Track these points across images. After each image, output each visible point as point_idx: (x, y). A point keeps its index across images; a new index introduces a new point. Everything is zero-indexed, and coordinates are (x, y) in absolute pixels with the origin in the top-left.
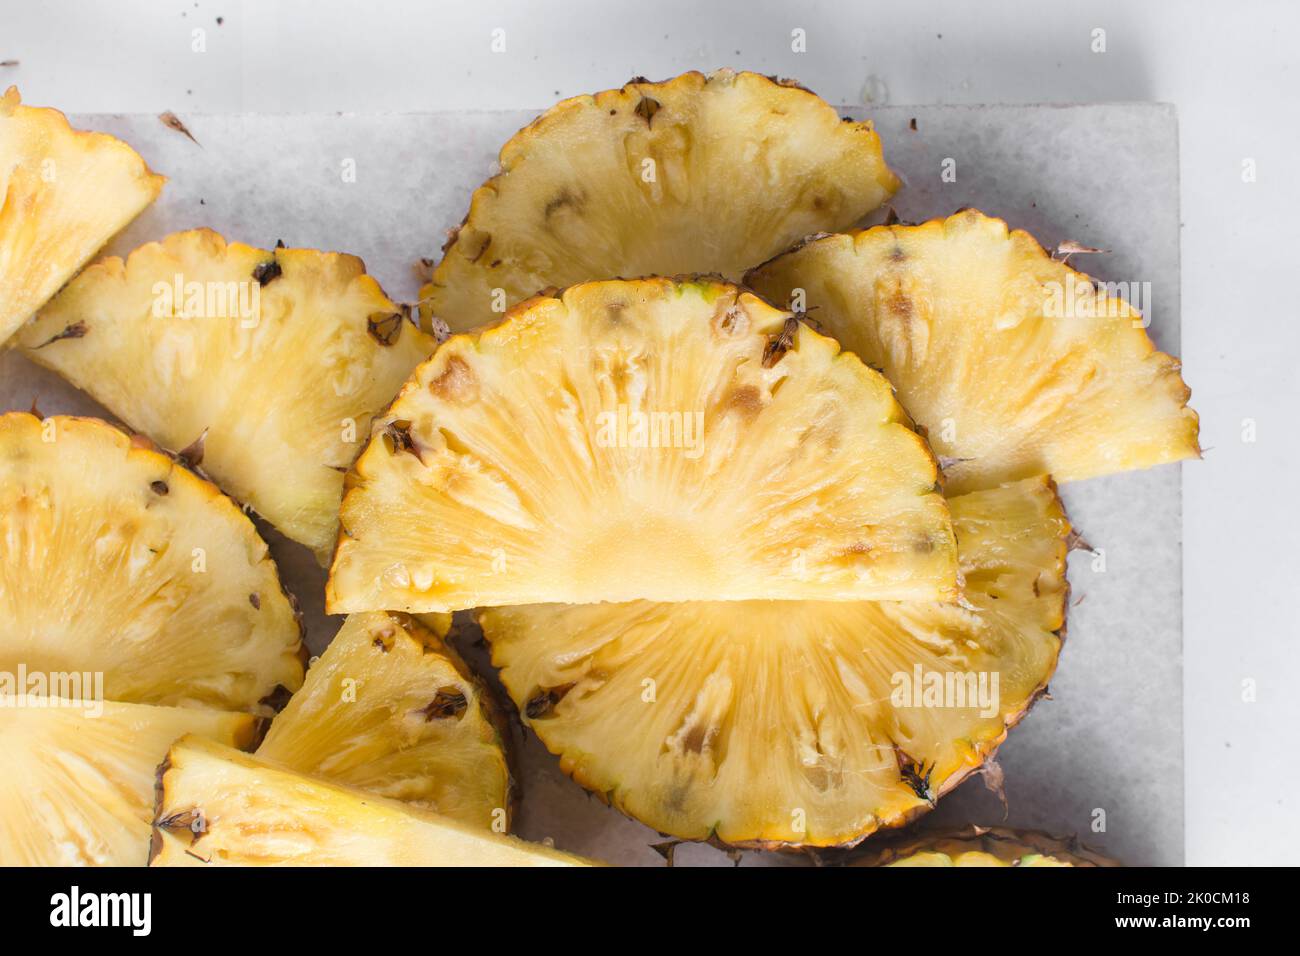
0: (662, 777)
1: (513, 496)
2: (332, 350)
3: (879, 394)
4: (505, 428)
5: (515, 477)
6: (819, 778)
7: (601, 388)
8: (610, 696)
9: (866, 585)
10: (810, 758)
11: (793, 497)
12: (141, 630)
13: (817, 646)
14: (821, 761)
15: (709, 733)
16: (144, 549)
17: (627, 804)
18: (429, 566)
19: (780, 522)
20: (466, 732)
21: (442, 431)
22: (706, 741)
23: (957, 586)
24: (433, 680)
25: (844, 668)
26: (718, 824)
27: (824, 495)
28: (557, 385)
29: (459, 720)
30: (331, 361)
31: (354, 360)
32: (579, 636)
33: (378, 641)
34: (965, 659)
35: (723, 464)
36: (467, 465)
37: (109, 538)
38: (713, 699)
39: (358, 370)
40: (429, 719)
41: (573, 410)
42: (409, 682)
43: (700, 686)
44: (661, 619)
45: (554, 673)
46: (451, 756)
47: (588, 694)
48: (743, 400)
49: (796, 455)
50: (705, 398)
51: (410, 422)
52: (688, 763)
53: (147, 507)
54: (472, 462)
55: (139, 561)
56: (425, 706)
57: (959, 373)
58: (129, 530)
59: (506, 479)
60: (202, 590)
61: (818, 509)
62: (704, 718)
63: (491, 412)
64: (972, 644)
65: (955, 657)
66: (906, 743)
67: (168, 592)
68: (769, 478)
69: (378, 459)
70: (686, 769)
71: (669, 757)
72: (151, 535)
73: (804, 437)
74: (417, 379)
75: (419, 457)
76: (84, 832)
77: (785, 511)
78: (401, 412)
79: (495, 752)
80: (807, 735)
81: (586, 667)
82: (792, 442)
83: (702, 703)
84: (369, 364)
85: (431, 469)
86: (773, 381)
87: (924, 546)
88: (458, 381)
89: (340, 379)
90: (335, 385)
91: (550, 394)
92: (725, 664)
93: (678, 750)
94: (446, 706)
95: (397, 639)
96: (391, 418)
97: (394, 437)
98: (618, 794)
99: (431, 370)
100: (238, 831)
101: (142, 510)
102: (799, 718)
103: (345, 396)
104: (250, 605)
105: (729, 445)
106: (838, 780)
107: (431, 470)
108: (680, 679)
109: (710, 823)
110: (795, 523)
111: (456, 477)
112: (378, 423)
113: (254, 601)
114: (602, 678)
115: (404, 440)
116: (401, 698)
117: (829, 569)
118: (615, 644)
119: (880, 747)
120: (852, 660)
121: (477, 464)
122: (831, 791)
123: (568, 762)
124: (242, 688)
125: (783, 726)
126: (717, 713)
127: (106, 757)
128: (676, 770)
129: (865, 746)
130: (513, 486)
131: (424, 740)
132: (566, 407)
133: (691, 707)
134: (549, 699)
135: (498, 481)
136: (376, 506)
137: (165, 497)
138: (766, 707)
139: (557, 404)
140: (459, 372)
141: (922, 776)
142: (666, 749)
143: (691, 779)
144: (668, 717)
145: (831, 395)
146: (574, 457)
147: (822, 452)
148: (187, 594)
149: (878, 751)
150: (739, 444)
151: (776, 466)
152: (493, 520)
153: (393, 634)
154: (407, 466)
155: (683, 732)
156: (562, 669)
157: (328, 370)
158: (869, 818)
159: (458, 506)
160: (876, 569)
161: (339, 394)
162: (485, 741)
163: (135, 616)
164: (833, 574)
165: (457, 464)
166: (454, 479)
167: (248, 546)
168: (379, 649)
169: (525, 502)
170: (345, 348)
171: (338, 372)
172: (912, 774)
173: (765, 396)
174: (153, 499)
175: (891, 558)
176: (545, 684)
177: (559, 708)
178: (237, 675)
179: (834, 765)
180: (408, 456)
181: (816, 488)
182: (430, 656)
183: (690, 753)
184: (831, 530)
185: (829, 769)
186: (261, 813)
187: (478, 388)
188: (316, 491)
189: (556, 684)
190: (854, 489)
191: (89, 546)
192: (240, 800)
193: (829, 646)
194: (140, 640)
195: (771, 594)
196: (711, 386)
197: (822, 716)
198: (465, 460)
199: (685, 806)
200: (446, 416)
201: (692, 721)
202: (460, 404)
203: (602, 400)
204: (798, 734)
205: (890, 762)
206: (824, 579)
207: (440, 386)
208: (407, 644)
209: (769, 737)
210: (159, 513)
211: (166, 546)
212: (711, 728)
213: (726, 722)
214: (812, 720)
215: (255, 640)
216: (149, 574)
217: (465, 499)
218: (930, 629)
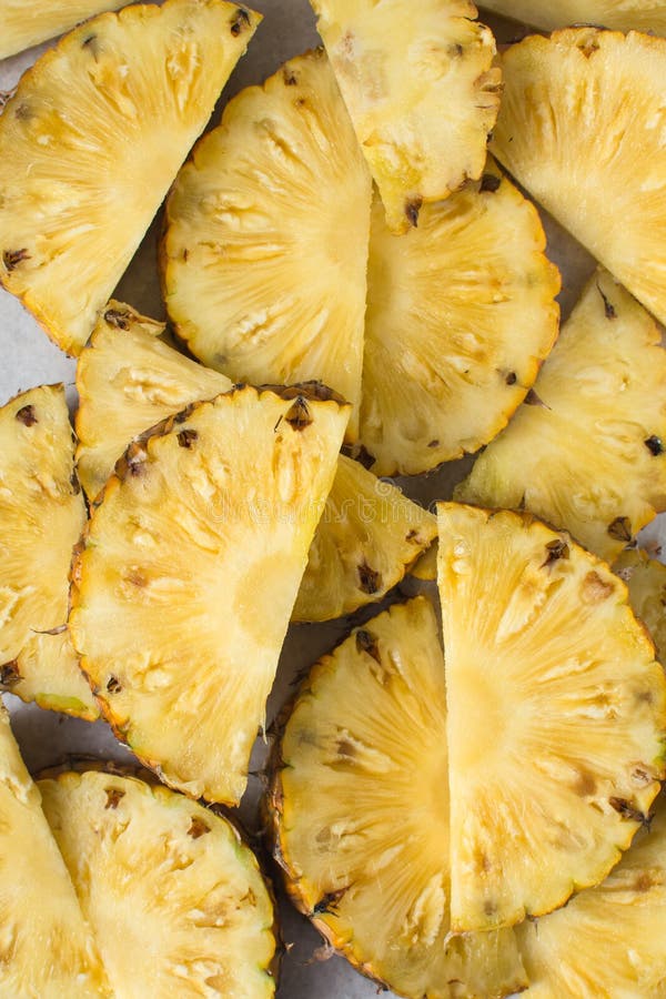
0: (322, 727)
1: (519, 627)
2: (603, 491)
3: (593, 877)
4: (564, 622)
5: (532, 629)
6: (325, 836)
7: (594, 687)
8: (373, 688)
9: (461, 869)
10: (337, 829)
11: (521, 819)
12: (410, 363)
13: (410, 831)
14: (336, 836)
15: (352, 758)
16: (468, 367)
17: (304, 704)
18: (469, 571)
19: (503, 809)
20: (351, 593)
21: (563, 580)
22: (346, 757)
23: (462, 932)
24: (387, 571)
25: (397, 850)
26: (293, 768)
27: (523, 840)
28: (594, 657)
29: (360, 589)
30: (596, 492)
31: (597, 507)
32: (412, 664)
33: (413, 533)
34: (406, 934)
35: (543, 771)
36: (539, 597)
37: (475, 342)
38: (373, 760)
39: (591, 511)
40: (360, 568)
41: (578, 668)
42: (385, 554)
43: (382, 751)
44: (426, 722)
45: (387, 648)
46: (334, 583)
47: (374, 673)
48: (587, 785)
49: (549, 820)
50: (587, 758)
51: (568, 558)
52: (330, 744)
53: (498, 370)
54: (541, 600)
55: (459, 363)
56: (369, 565)
57: (597, 924)
58: (480, 356)
59: (531, 623)
60: (439, 406)
61: (513, 836)
62: (361, 754)
63: (575, 614)
64: (415, 939)
65: (406, 927)
66: (349, 895)
67: (438, 383)
68: (534, 803)
69: (542, 536)
70: (328, 744)
71: (335, 732)
72: (477, 372)
73: (562, 826)
74: (598, 563)
75: (545, 565)
76: (273, 329)
77: (512, 814)
78: (575, 553)
79: (338, 613)
80: (353, 826)
81: (392, 671)
82: (559, 818)
83: (372, 753)
84: (595, 518)
85: (535, 572)
86: (599, 804)
87: (489, 909)
88: (597, 591)
89: (584, 498)
90: (580, 495)
91: (589, 653)
92: (397, 768)
93: (339, 737)
94: (368, 578)
95: (416, 546)
96: (570, 545)
97: (557, 548)
98: (310, 697)
99: (604, 572)
100: (296, 450)
101: (495, 366)
102: (363, 821)
103: (572, 501)
104: (432, 439)
105: (556, 775)
106: (324, 849)
107: (537, 573)
108: (385, 737)
109: (293, 763)
110: (503, 820)
111: (531, 589)
112: (567, 536)
113: (434, 443)
114: (385, 681)
115: (555, 554)
116: (374, 548)
117: (473, 844)
118: (406, 690)
119: (347, 878)
120: (402, 855)
121: (540, 604)
122: (316, 845)
123: (327, 660)
124: (372, 433)
125: (357, 809)
126: (364, 763)
127: (326, 342)
128: (327, 737)
129: (347, 867)
130: (525, 628)
131: (344, 564)
132: (580, 664)
133: (369, 746)
134: (370, 647)
135: (529, 618)
136: (511, 536)
137: (505, 382)
138: (368, 797)
139: (582, 658)
140: (603, 591)
141: (329, 908)
142: (339, 729)
143: (321, 748)
144: (361, 729)
145: (591, 843)
146: (547, 669)
147: (552, 838)
148: (437, 396)
149: (343, 876)
150: (556, 782)
151: (542, 807)
152: (502, 616)
153: (417, 543)
154: (538, 556)
155: (351, 741)
156: (389, 654)
157: (590, 489)
158: (300, 873)
159: (512, 590)
160: (473, 875)
161: (575, 497)
162: (345, 607)
163: (421, 359)
164: (469, 846)
165: (540, 590)
166: (529, 588)
167: (472, 439)
168: (408, 533)
169: (514, 637)
170: (605, 501)
171: (589, 497)
172: (329, 901)
173: (590, 799)
174: (503, 375)
175: (480, 887)
176: (380, 642)
177: (364, 653)
178: (380, 429)
179: (333, 847)
180: (545, 557)
181: (528, 835)
182: (402, 568)
183: (338, 746)
184: (500, 844)
185: (332, 842)
186: (308, 467)
187: (592, 605)
188: (508, 483)
189: (380, 651)
190: (527, 861)
191: (467, 328)
192: (316, 452)
193: (411, 839)
194: (403, 361)
195: (454, 804)
196: (596, 762)
197: (364, 835)
198: (543, 595)
199: (303, 744)
200: (572, 583)
201: (359, 746)
202: (581, 592)
203: (585, 688)
204: (353, 820)
205: (337, 885)
206: (465, 840)
207: (593, 578)
208: (411, 553)
209: (350, 801)
210: (494, 379)
211: (471, 382)
212: (355, 760)
213: (358, 770)
214: (361, 829)
215: (407, 444)
216: (451, 370)
217: (516, 597)
218: (424, 909)
